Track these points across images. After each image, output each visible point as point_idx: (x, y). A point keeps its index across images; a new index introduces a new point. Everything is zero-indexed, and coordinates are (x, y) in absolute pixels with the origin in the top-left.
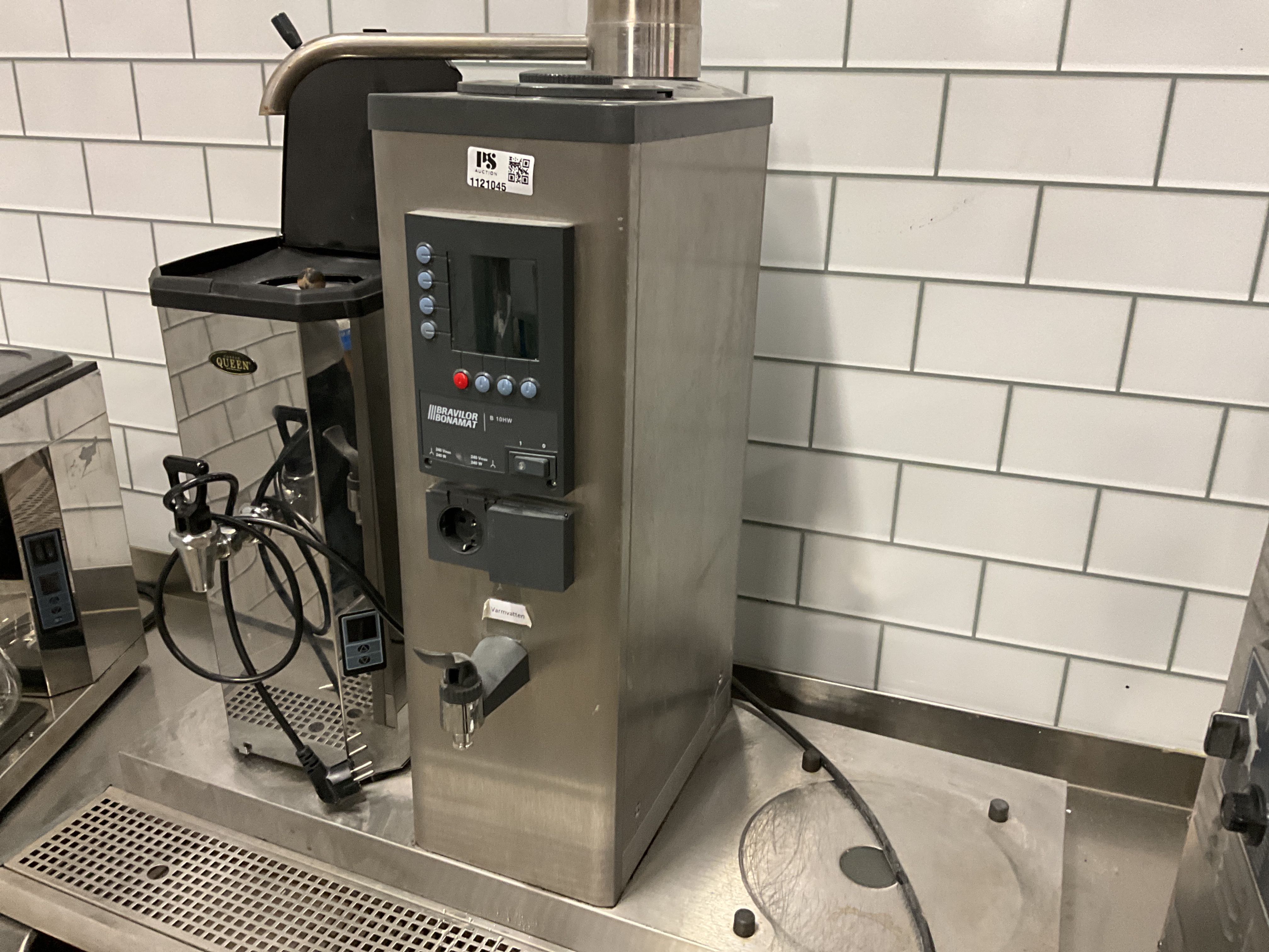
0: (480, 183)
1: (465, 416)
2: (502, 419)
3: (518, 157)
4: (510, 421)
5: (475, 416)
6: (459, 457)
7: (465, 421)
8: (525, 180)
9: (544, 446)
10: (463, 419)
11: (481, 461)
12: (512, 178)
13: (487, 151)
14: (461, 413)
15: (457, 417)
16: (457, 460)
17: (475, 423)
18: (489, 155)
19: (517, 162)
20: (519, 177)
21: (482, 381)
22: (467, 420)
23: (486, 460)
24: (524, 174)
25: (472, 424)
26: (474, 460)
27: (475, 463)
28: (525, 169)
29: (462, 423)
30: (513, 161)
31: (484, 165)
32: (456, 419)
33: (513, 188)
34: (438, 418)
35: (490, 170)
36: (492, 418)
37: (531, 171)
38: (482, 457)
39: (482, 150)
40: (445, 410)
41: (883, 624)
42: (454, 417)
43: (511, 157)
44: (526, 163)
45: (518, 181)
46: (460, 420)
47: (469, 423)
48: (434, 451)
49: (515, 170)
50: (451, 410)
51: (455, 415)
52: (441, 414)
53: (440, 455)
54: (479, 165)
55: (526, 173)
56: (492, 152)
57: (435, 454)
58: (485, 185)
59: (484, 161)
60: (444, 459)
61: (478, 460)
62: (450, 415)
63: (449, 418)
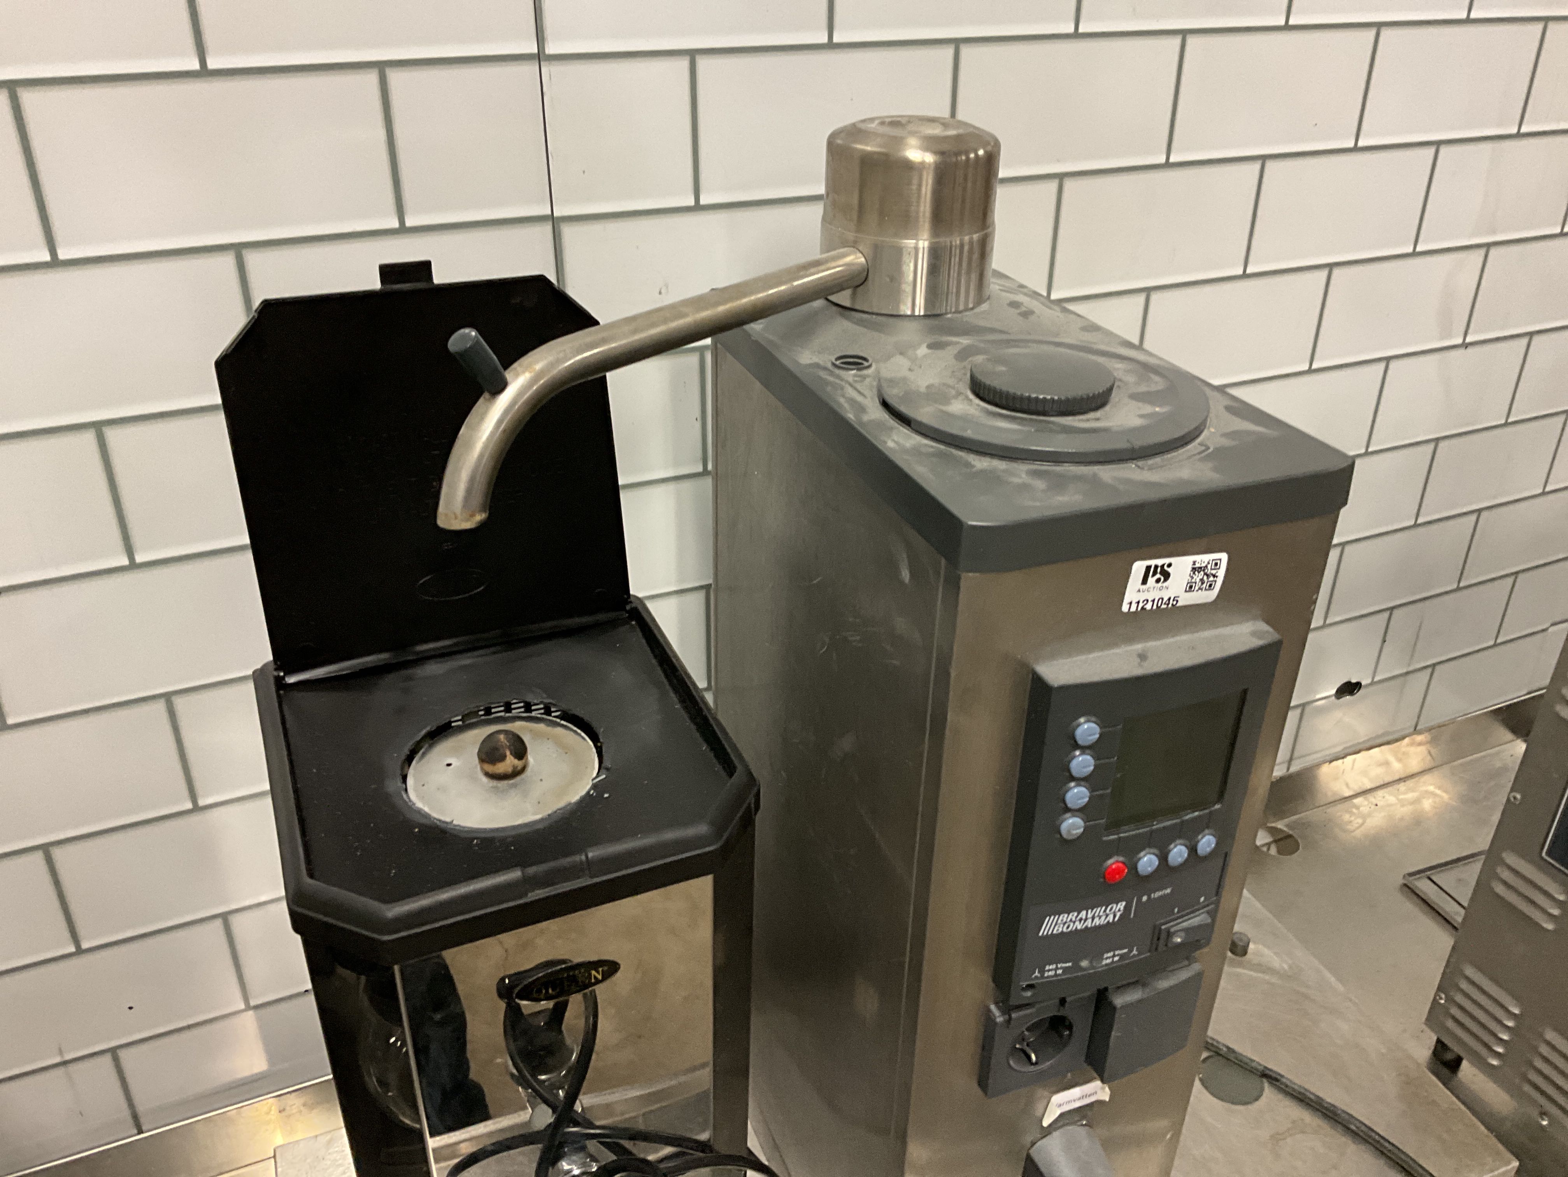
0: (1141, 605)
1: (1105, 911)
2: (1157, 894)
3: (1203, 559)
5: (1122, 905)
6: (1084, 964)
7: (1103, 918)
8: (1210, 585)
9: (1202, 900)
10: (1100, 917)
11: (1117, 955)
12: (1191, 587)
13: (1159, 562)
14: (1099, 911)
15: (1093, 917)
16: (1081, 969)
17: (1118, 914)
18: (1163, 566)
19: (1203, 565)
20: (1202, 584)
21: (1148, 862)
22: (1107, 916)
23: (1126, 951)
24: (1211, 579)
25: (1115, 916)
26: (1107, 958)
27: (1110, 961)
28: (1214, 572)
29: (1098, 922)
30: (1197, 565)
31: (1151, 580)
32: (1091, 921)
33: (1186, 599)
34: (1058, 930)
35: (1160, 584)
36: (1145, 898)
37: (1221, 573)
38: (1121, 949)
39: (1153, 562)
40: (1073, 915)
42: (1086, 919)
43: (1194, 563)
44: (1216, 564)
45: (1200, 589)
46: (1096, 919)
47: (1110, 917)
48: (1042, 971)
49: (1198, 577)
50: (1084, 913)
51: (1090, 915)
52: (1065, 923)
53: (1052, 974)
54: (1144, 581)
55: (1214, 576)
56: (1166, 561)
57: (1042, 974)
58: (1148, 607)
59: (1155, 573)
60: (1059, 975)
61: (1114, 956)
62: (1081, 920)
63: (1077, 923)
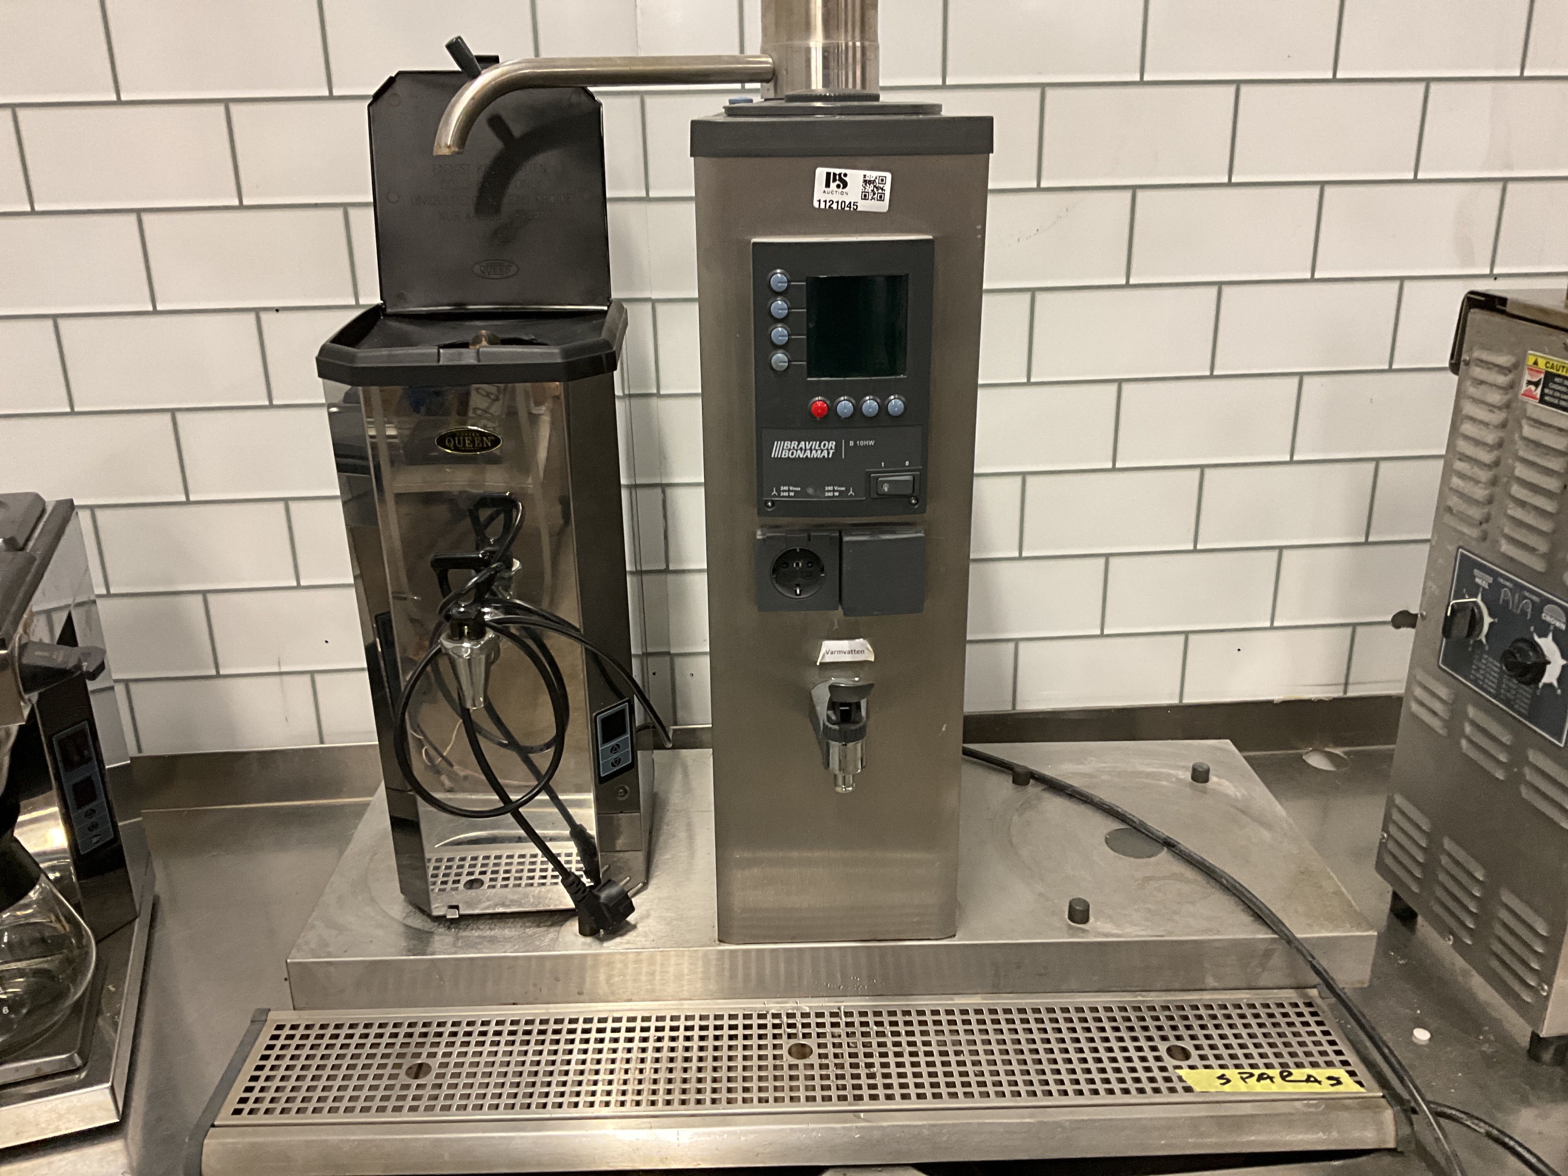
0: (828, 204)
1: (820, 446)
2: (862, 443)
3: (872, 175)
4: (872, 443)
5: (833, 444)
6: (810, 491)
7: (819, 452)
8: (881, 197)
9: (907, 463)
10: (817, 451)
11: (837, 491)
12: (865, 196)
13: (837, 171)
14: (815, 444)
15: (811, 449)
16: (809, 496)
17: (831, 452)
18: (840, 174)
19: (872, 179)
20: (874, 194)
21: (845, 406)
22: (822, 451)
23: (843, 489)
24: (880, 191)
25: (828, 454)
26: (829, 491)
27: (831, 494)
28: (881, 186)
29: (816, 454)
30: (867, 179)
31: (833, 185)
32: (809, 452)
33: (864, 206)
34: (785, 454)
35: (841, 190)
36: (852, 443)
37: (888, 187)
38: (839, 486)
39: (832, 170)
40: (795, 444)
41: (1017, 641)
42: (805, 450)
43: (865, 176)
44: (882, 180)
45: (873, 198)
46: (814, 452)
47: (825, 453)
48: (779, 491)
49: (870, 188)
50: (803, 443)
51: (808, 447)
52: (789, 450)
53: (786, 494)
54: (828, 185)
55: (882, 189)
56: (843, 171)
57: (779, 494)
58: (834, 206)
59: (834, 180)
60: (791, 497)
61: (834, 491)
62: (801, 449)
63: (799, 452)
